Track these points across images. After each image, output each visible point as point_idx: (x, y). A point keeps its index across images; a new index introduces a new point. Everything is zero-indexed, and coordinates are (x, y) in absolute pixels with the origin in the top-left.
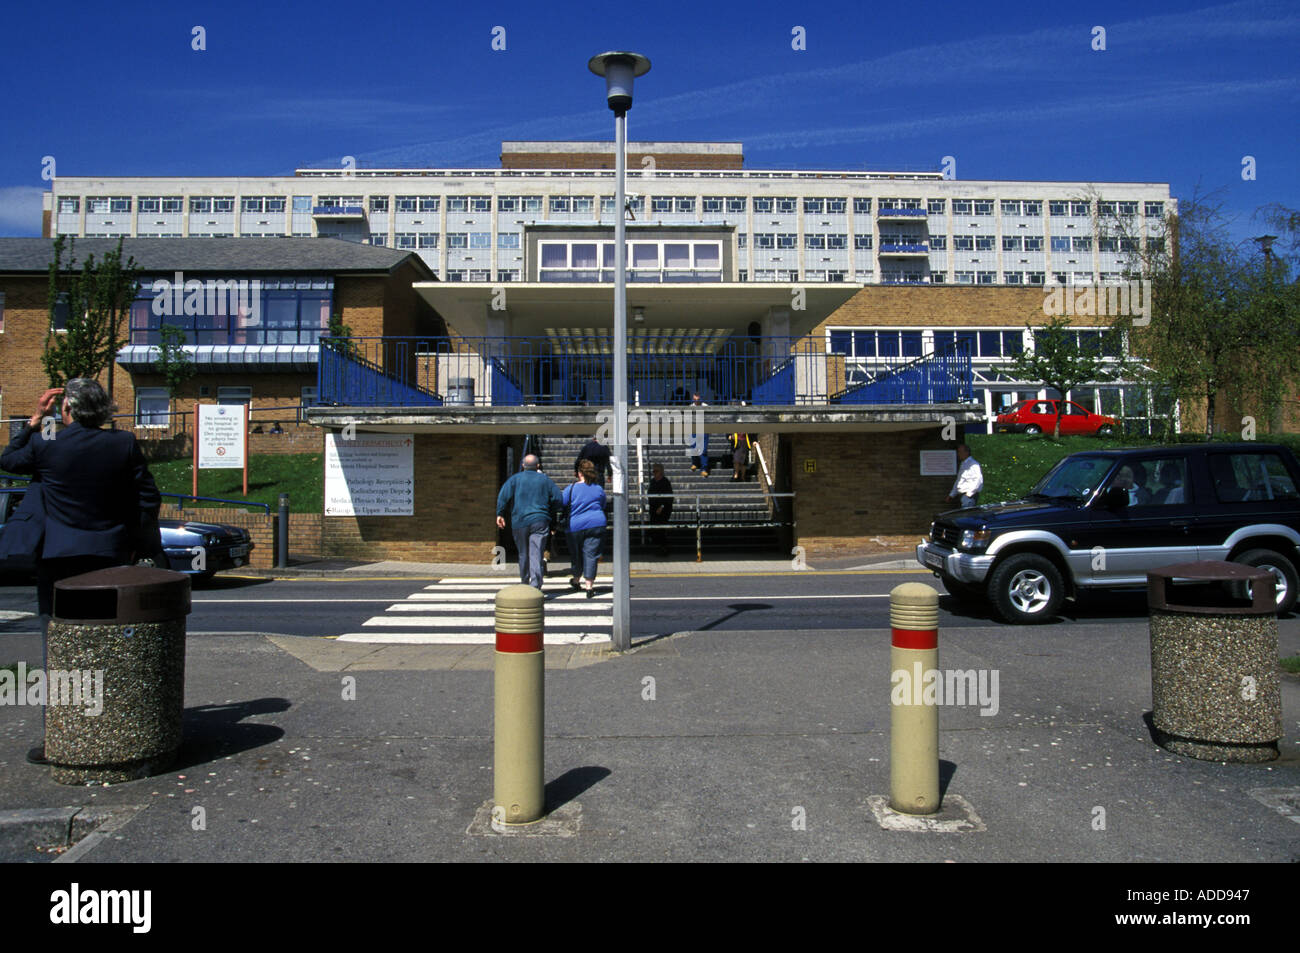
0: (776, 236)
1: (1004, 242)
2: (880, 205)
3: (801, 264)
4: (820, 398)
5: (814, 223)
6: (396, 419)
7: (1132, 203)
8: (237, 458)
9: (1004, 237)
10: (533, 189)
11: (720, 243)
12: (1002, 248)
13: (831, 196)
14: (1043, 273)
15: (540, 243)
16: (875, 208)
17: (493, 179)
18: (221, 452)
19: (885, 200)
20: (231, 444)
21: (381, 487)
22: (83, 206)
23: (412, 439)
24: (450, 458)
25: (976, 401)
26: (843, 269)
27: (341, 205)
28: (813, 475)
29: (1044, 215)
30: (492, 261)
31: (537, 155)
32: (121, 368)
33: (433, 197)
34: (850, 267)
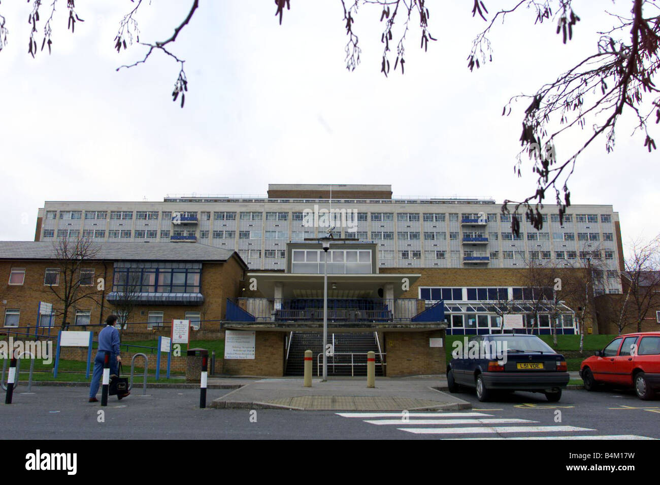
0: (409, 233)
1: (528, 236)
2: (463, 217)
3: (422, 247)
4: (406, 320)
5: (428, 227)
6: (252, 326)
7: (594, 215)
8: (185, 340)
9: (528, 233)
10: (284, 209)
11: (371, 251)
12: (527, 239)
13: (437, 212)
14: (550, 252)
15: (293, 250)
16: (460, 218)
17: (263, 204)
18: (180, 337)
19: (465, 214)
20: (184, 334)
21: (244, 349)
22: (58, 216)
23: (255, 332)
24: (268, 340)
25: (446, 321)
26: (444, 250)
27: (186, 216)
28: (392, 347)
29: (549, 222)
30: (262, 246)
31: (286, 191)
32: (108, 302)
33: (233, 213)
34: (447, 250)
